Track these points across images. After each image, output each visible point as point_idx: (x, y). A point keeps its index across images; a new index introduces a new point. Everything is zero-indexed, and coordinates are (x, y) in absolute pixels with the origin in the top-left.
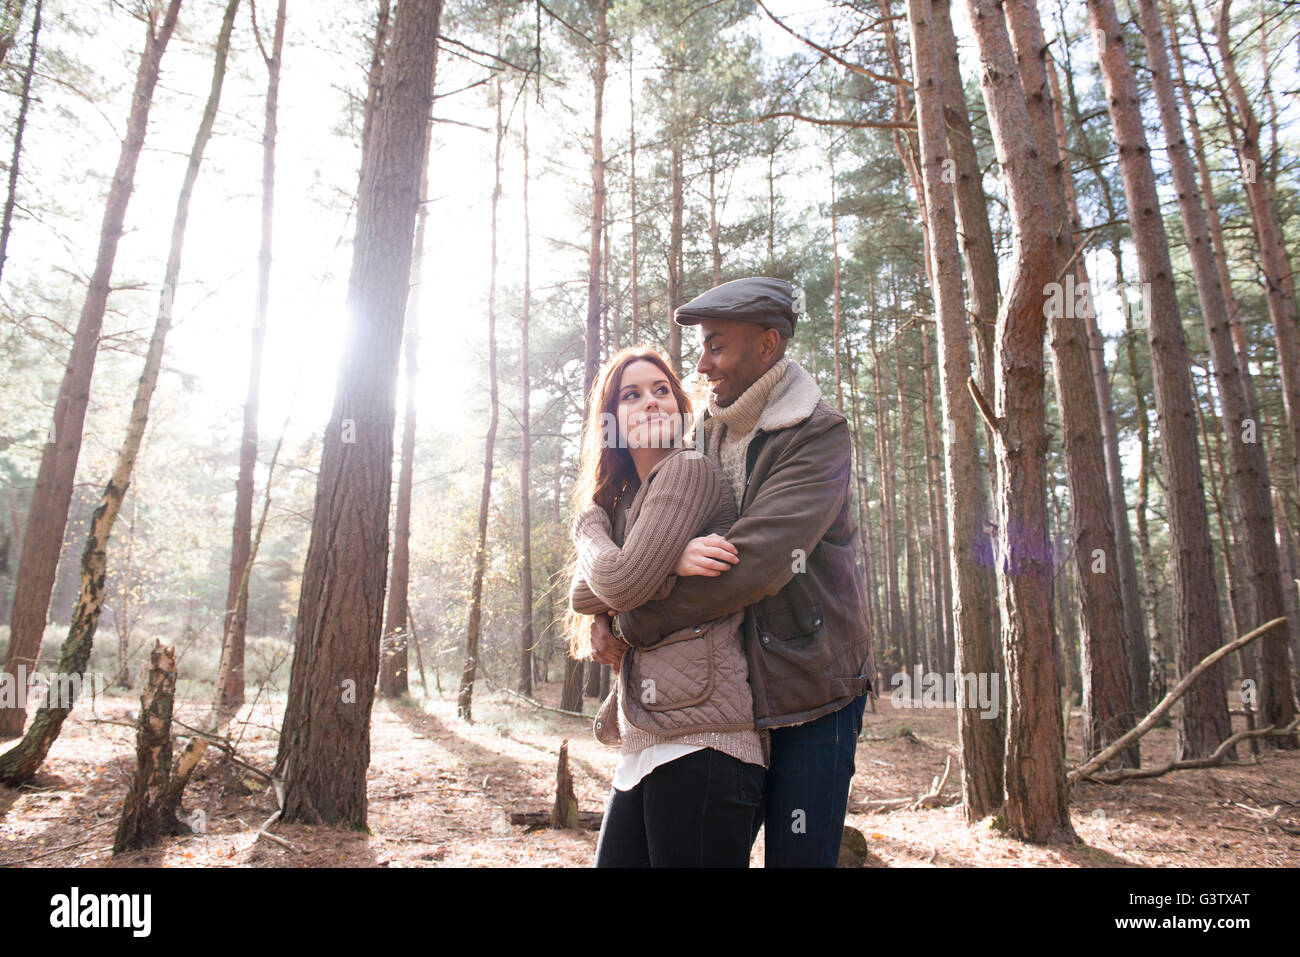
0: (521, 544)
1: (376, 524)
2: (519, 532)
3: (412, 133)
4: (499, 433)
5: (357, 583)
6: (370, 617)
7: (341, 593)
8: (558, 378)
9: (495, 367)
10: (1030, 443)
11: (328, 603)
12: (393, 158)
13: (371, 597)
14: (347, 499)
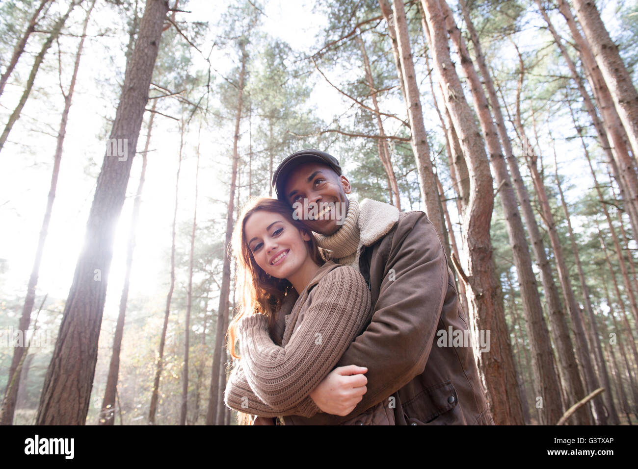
0: (183, 357)
1: (90, 341)
2: (183, 349)
3: (135, 115)
4: (174, 295)
5: (73, 381)
6: (80, 403)
7: (61, 387)
8: (208, 268)
9: (174, 259)
10: (488, 290)
11: (52, 394)
12: (122, 126)
13: (82, 390)
14: (72, 325)
